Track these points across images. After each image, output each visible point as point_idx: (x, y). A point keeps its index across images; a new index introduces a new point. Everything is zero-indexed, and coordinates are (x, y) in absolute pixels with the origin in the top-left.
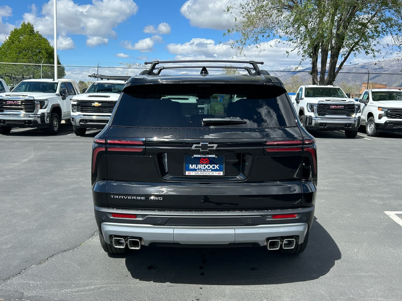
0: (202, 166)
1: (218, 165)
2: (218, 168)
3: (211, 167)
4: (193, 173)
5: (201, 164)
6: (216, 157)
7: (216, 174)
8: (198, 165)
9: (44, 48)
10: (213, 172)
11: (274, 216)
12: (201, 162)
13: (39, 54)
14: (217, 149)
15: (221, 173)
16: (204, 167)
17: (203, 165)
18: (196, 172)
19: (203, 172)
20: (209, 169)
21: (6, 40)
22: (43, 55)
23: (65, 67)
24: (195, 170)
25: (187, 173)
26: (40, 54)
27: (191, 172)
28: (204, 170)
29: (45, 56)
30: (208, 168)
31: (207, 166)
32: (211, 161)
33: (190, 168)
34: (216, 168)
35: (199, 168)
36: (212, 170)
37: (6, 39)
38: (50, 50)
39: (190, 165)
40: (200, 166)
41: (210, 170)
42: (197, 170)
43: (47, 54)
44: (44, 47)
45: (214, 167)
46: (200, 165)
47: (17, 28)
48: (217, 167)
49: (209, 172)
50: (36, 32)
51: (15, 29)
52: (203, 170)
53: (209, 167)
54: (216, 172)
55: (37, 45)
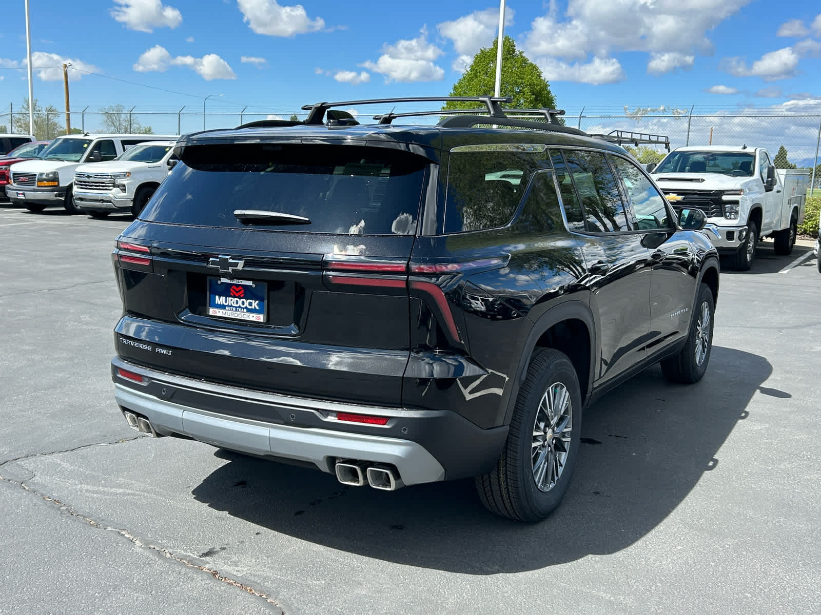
0: (233, 301)
1: (257, 302)
2: (257, 308)
3: (247, 303)
4: (219, 313)
5: (232, 297)
6: (254, 286)
7: (253, 317)
8: (228, 298)
9: (528, 83)
10: (248, 314)
11: (341, 415)
12: (232, 293)
13: (517, 96)
14: (245, 269)
15: (261, 318)
16: (237, 302)
17: (236, 299)
18: (224, 311)
19: (234, 312)
20: (244, 308)
21: (466, 73)
22: (525, 96)
23: (564, 119)
24: (223, 307)
25: (212, 311)
26: (519, 95)
27: (217, 310)
28: (236, 307)
29: (528, 99)
30: (242, 306)
31: (240, 302)
32: (247, 293)
33: (217, 303)
34: (255, 307)
35: (230, 305)
36: (249, 311)
37: (465, 71)
38: (539, 87)
39: (217, 297)
40: (232, 300)
41: (245, 310)
42: (227, 308)
43: (533, 94)
44: (528, 81)
45: (250, 304)
46: (230, 298)
47: (485, 49)
48: (255, 304)
49: (243, 314)
50: (518, 53)
51: (481, 50)
52: (234, 309)
53: (243, 303)
54: (254, 315)
55: (517, 78)
